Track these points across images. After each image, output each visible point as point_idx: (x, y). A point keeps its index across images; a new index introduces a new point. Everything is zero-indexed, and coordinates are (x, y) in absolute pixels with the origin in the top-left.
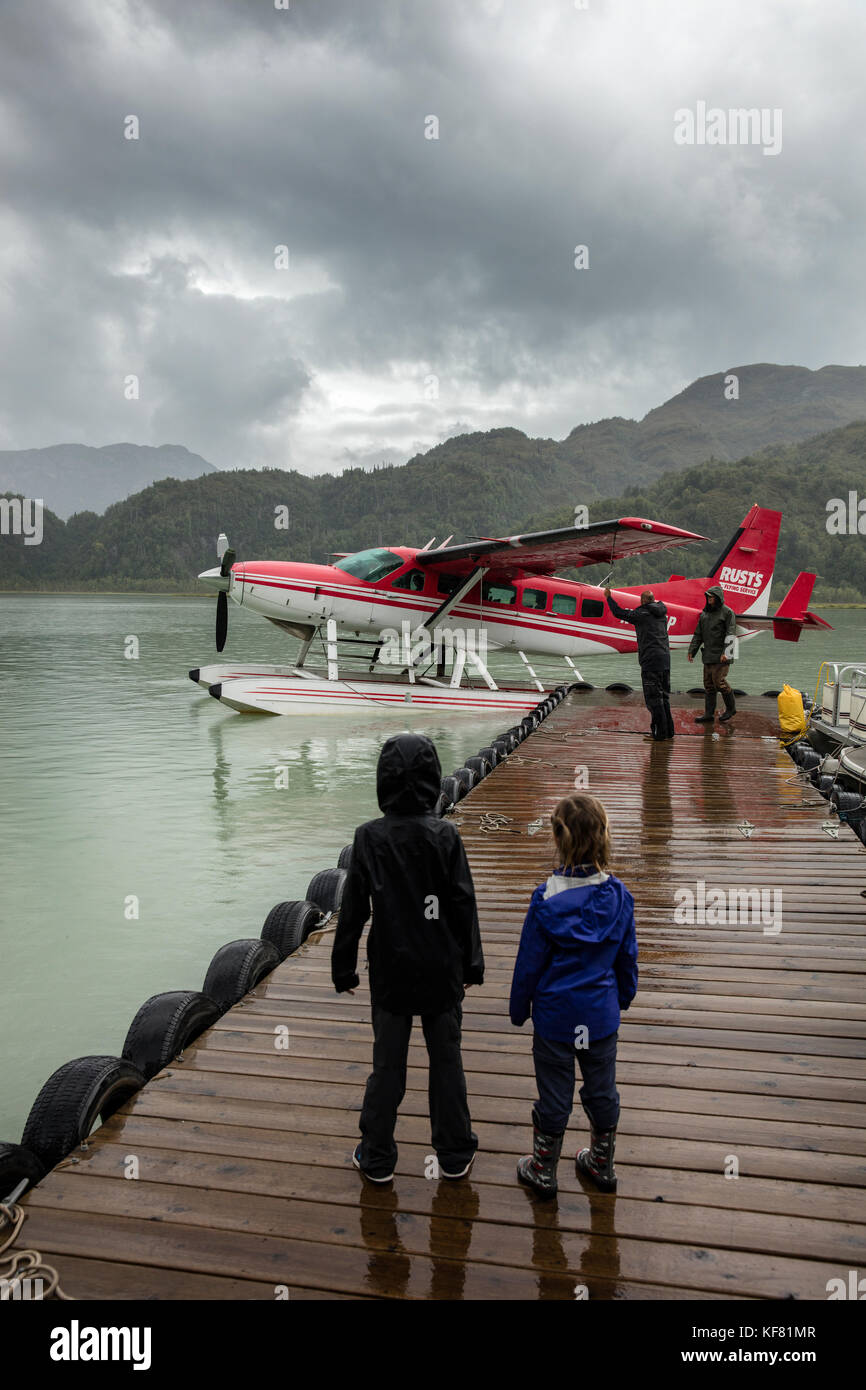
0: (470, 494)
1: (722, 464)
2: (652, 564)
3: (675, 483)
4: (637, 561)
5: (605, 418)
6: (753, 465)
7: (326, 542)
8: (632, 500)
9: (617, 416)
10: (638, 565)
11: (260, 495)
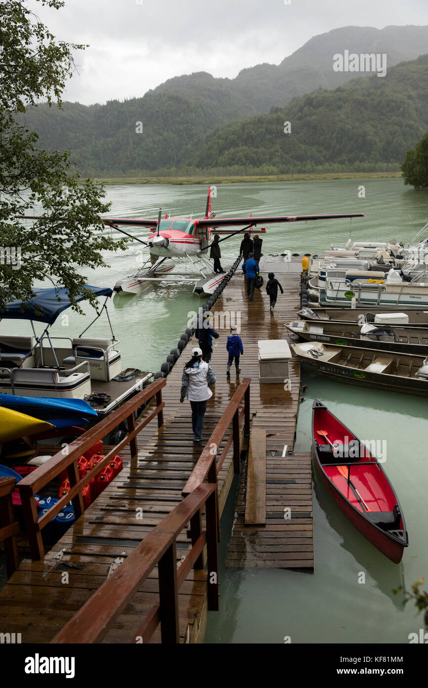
0: (182, 114)
1: (325, 91)
2: (287, 153)
3: (299, 104)
4: (278, 152)
5: (259, 64)
6: (343, 92)
7: (99, 145)
8: (275, 116)
9: (265, 62)
10: (279, 154)
11: (58, 118)
